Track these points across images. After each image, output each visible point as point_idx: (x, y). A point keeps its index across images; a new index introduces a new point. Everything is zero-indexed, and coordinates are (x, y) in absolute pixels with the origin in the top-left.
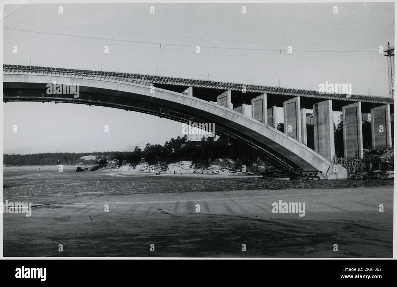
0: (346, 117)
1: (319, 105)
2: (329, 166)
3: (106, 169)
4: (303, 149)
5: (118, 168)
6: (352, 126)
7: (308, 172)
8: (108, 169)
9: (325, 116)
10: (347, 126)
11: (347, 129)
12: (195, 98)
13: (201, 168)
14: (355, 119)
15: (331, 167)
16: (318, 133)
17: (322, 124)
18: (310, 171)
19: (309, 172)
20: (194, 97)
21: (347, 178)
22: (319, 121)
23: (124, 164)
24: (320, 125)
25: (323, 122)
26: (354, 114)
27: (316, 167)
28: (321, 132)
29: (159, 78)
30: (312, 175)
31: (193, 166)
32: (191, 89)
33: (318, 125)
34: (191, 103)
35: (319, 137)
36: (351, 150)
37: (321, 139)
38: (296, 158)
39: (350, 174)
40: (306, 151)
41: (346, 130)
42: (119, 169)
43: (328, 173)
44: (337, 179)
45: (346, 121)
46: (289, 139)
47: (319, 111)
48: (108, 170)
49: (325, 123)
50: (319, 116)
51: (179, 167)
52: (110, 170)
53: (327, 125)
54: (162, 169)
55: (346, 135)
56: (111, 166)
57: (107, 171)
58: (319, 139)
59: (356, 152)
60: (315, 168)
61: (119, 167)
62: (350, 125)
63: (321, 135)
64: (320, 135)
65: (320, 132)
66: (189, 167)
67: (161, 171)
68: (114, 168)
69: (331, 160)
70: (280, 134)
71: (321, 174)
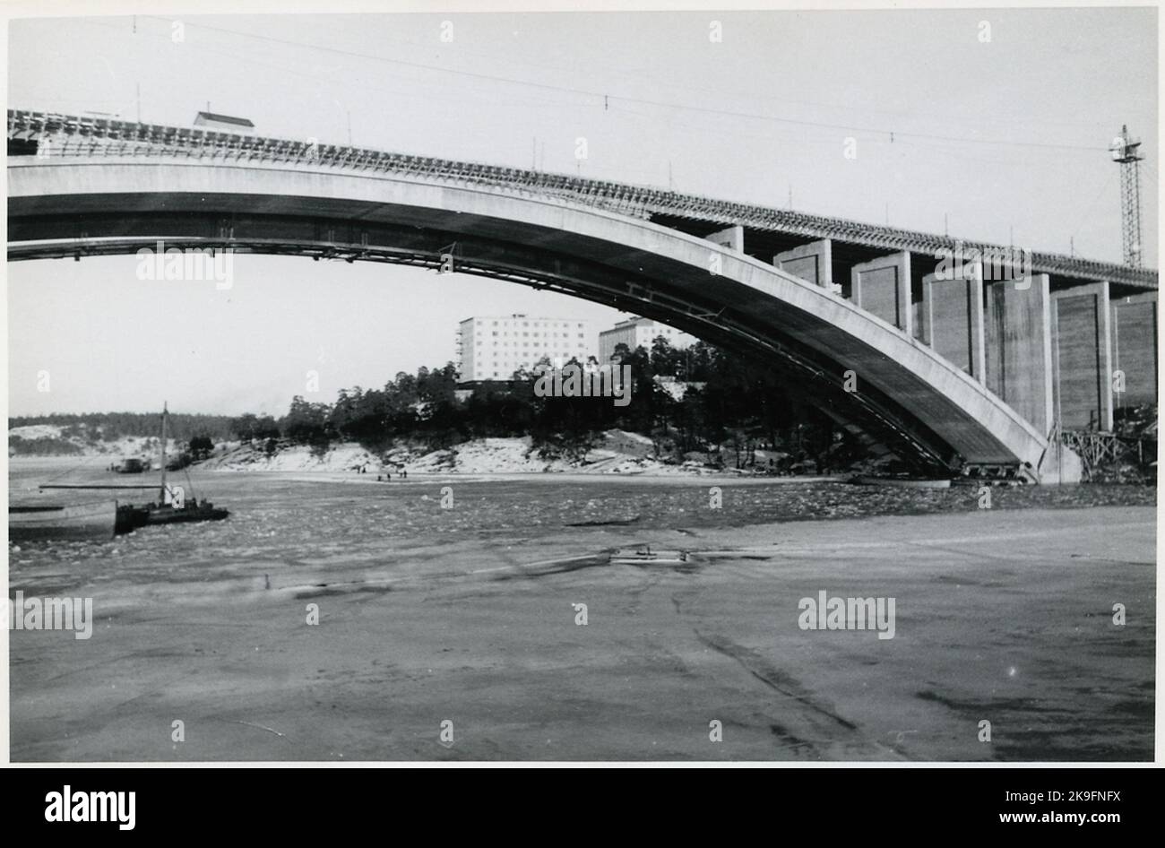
0: (1059, 320)
1: (1006, 286)
2: (1042, 450)
3: (226, 465)
4: (988, 402)
5: (264, 459)
6: (1078, 346)
7: (982, 464)
8: (234, 465)
9: (1029, 317)
10: (1064, 344)
11: (1064, 352)
12: (750, 259)
13: (559, 458)
14: (1091, 325)
15: (1047, 452)
16: (1003, 362)
17: (1016, 338)
18: (990, 464)
19: (987, 467)
20: (746, 256)
21: (1081, 481)
22: (1008, 329)
23: (282, 448)
24: (1011, 339)
25: (1021, 331)
26: (1086, 313)
27: (1014, 451)
28: (1014, 359)
29: (667, 198)
30: (999, 473)
31: (535, 453)
32: (739, 234)
33: (1003, 341)
34: (741, 270)
35: (1006, 373)
36: (1072, 407)
37: (1014, 378)
38: (964, 428)
39: (1088, 472)
40: (996, 410)
41: (1061, 356)
42: (268, 463)
43: (1041, 468)
44: (1060, 484)
45: (1059, 331)
46: (958, 377)
47: (1007, 303)
48: (232, 468)
49: (1029, 334)
50: (1009, 318)
51: (491, 455)
52: (239, 467)
53: (1034, 342)
54: (439, 463)
55: (1060, 369)
56: (240, 454)
57: (232, 471)
58: (1006, 377)
59: (1092, 412)
60: (1013, 455)
61: (268, 456)
62: (1074, 343)
63: (1013, 366)
64: (1010, 367)
65: (1010, 359)
66: (522, 455)
67: (437, 467)
68: (253, 461)
69: (1045, 432)
70: (940, 364)
71: (1028, 470)
